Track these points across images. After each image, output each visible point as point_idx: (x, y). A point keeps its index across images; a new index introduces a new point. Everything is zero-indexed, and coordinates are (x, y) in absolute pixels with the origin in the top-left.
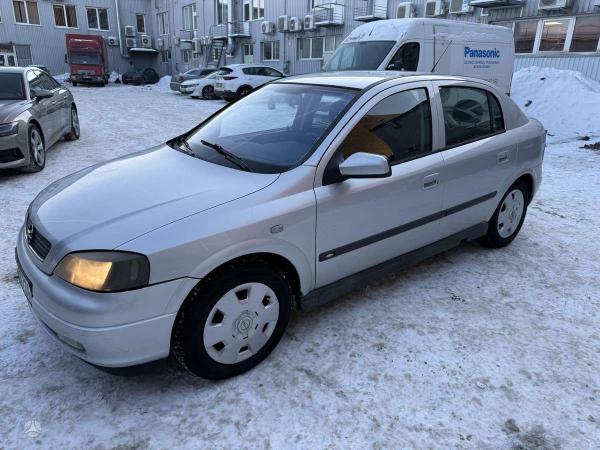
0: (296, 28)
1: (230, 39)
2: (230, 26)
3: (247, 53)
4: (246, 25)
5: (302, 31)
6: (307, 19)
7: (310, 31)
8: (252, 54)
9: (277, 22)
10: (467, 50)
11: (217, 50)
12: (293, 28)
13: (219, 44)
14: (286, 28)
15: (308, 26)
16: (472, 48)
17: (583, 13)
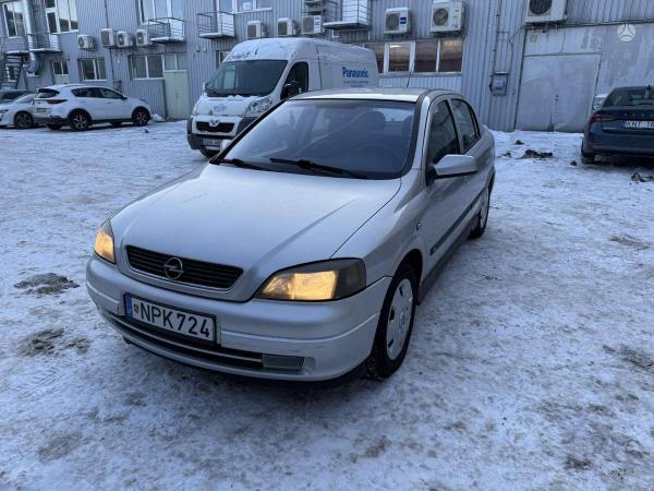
0: (126, 44)
1: (32, 55)
2: (30, 39)
3: (58, 71)
4: (53, 39)
5: (133, 48)
6: (140, 34)
7: (144, 47)
8: (66, 72)
9: (99, 37)
10: (345, 71)
11: (11, 68)
12: (122, 43)
13: (15, 62)
14: (112, 43)
15: (141, 42)
16: (348, 68)
17: (421, 38)
